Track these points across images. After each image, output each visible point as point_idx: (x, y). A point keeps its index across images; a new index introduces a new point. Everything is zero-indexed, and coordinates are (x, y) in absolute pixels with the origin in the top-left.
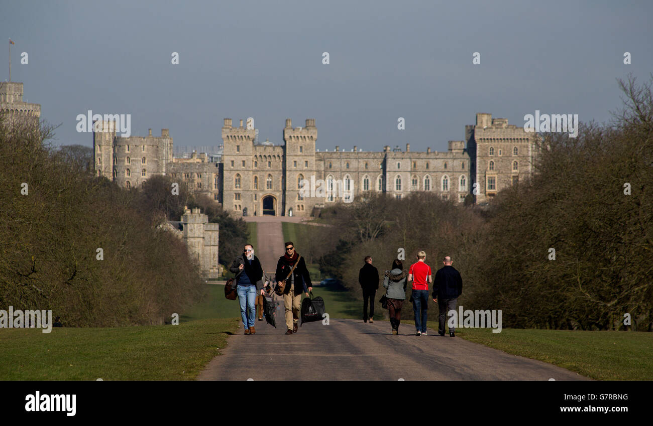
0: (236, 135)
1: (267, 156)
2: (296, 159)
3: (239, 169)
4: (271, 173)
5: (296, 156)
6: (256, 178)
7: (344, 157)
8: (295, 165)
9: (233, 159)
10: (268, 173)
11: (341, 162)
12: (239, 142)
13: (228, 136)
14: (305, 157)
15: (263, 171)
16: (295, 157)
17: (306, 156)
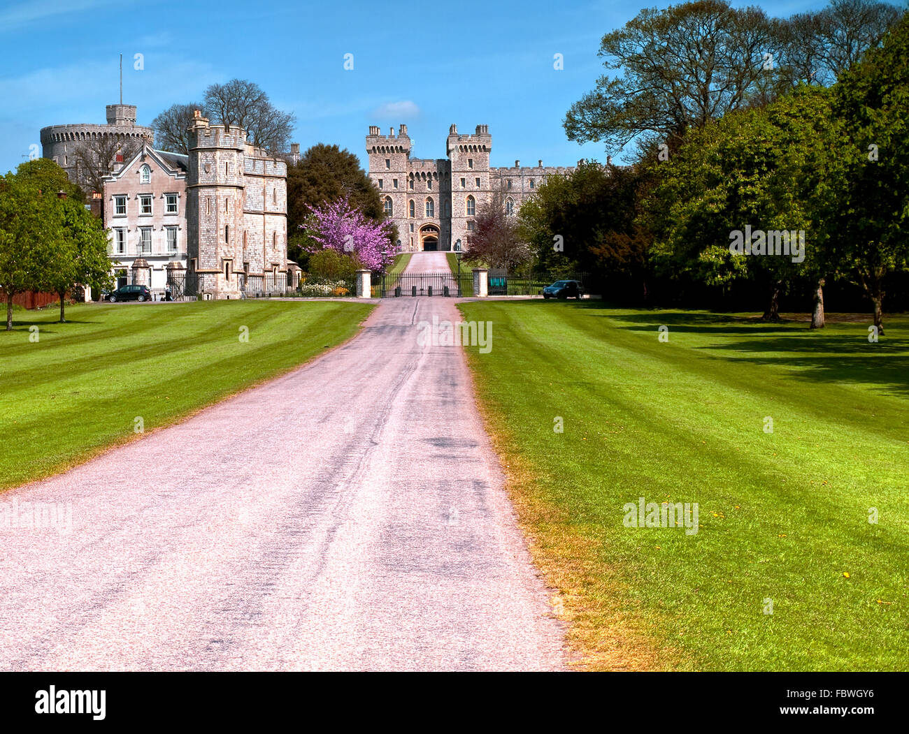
0: (385, 146)
1: (426, 173)
2: (464, 176)
3: (389, 190)
4: (431, 196)
5: (464, 172)
6: (412, 202)
7: (527, 174)
8: (463, 185)
9: (381, 177)
10: (428, 196)
11: (523, 180)
12: (389, 156)
13: (374, 147)
14: (476, 173)
15: (421, 193)
16: (463, 174)
17: (477, 171)
